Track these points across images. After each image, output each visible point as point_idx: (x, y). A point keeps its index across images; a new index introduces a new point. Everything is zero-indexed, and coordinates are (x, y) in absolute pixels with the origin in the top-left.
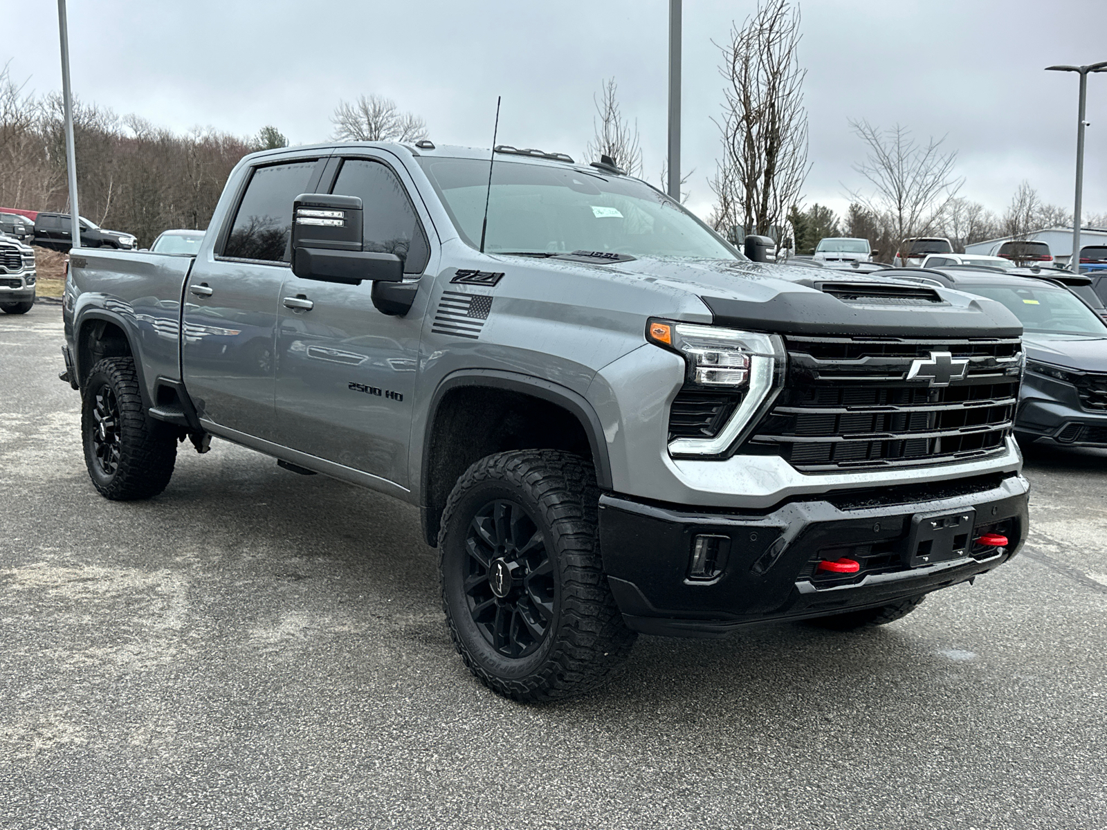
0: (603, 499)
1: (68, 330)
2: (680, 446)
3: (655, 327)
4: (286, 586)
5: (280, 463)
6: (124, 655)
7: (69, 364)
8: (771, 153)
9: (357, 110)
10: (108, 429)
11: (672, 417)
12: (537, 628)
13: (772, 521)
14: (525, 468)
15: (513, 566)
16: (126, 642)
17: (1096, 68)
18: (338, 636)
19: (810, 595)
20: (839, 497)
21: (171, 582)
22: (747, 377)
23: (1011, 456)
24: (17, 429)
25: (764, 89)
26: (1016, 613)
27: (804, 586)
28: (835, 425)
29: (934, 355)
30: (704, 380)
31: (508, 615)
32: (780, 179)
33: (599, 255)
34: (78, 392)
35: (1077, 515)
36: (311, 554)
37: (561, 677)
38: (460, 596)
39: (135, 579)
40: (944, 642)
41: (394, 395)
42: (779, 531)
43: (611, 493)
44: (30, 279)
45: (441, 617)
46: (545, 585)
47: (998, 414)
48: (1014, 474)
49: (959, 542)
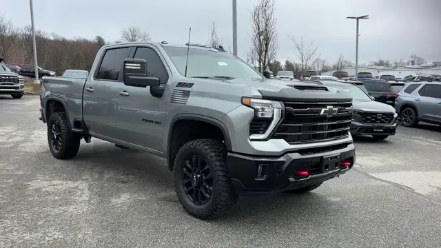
0: (229, 154)
1: (42, 104)
2: (253, 137)
3: (244, 100)
4: (121, 185)
5: (116, 145)
6: (71, 209)
7: (43, 115)
8: (267, 45)
9: (128, 30)
10: (57, 136)
11: (250, 128)
12: (207, 195)
13: (282, 159)
14: (203, 145)
15: (199, 176)
16: (71, 204)
17: (361, 18)
18: (140, 201)
19: (293, 182)
20: (301, 151)
21: (82, 185)
22: (273, 114)
23: (350, 138)
24: (23, 136)
25: (264, 24)
26: (349, 186)
27: (291, 179)
28: (300, 129)
29: (328, 107)
30: (260, 116)
31: (197, 192)
32: (269, 53)
33: (223, 77)
34: (46, 124)
35: (363, 156)
36: (127, 175)
37: (216, 211)
38: (181, 187)
39: (71, 184)
40: (330, 196)
41: (157, 123)
42: (284, 162)
43: (231, 152)
44: (22, 87)
45: (175, 193)
46: (210, 182)
47: (346, 125)
48: (351, 143)
49: (337, 164)
